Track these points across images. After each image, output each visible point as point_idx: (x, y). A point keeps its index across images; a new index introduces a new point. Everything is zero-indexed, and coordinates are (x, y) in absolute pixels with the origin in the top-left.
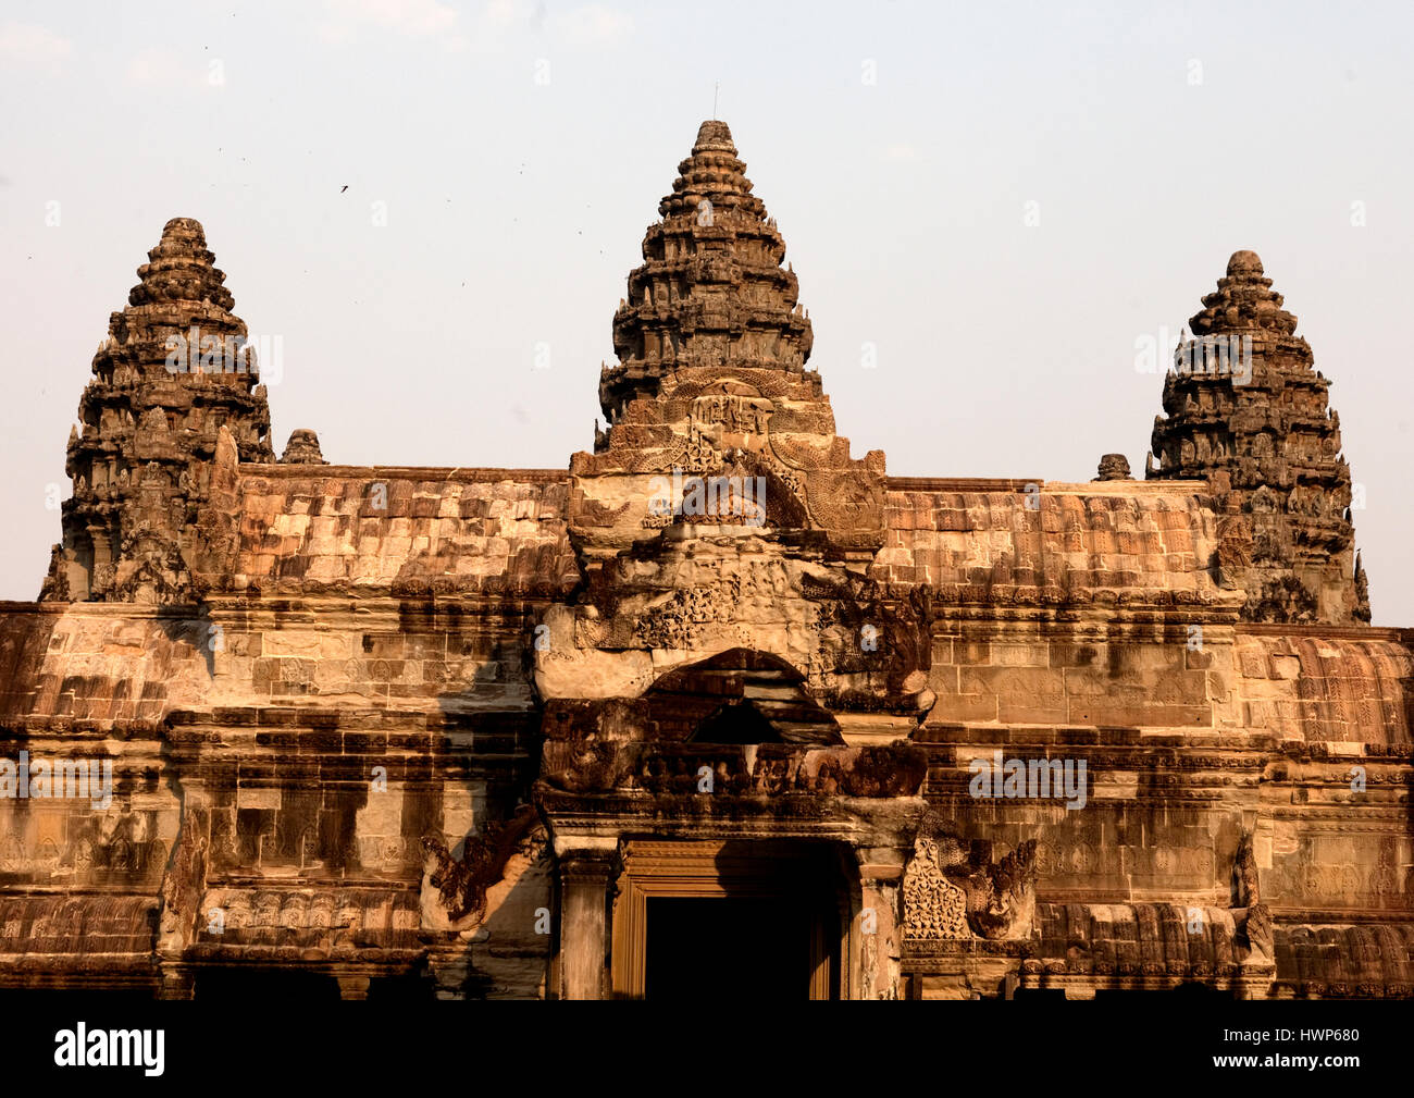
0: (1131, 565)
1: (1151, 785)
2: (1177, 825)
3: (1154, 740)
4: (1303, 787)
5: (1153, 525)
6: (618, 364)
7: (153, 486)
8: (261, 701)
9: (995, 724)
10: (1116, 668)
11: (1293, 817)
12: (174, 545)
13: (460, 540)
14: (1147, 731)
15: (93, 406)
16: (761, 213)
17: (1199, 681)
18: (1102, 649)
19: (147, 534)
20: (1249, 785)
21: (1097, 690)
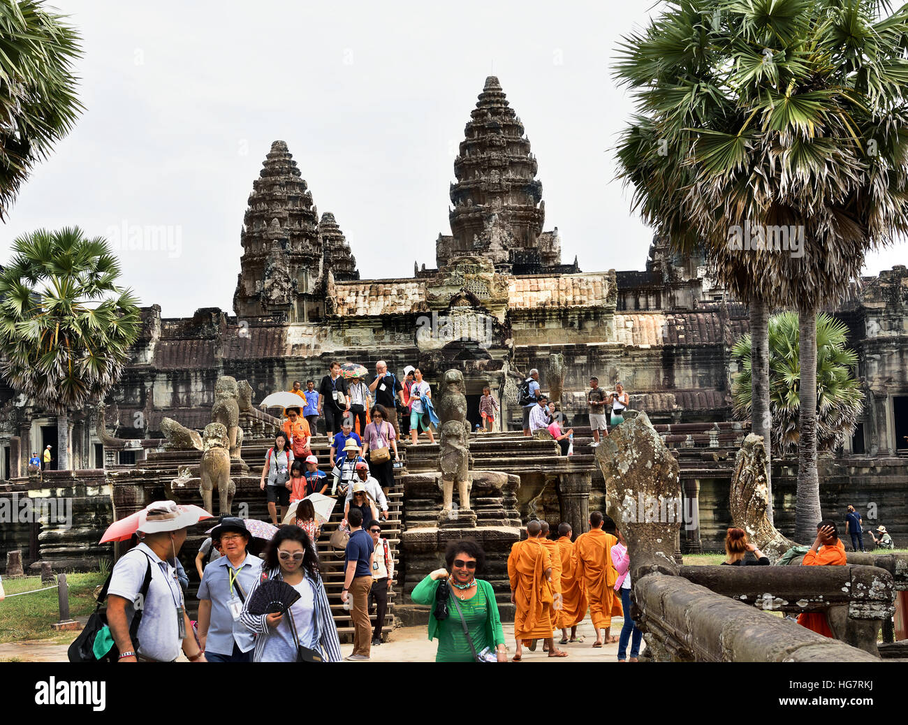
0: (584, 298)
1: (590, 359)
2: (598, 369)
3: (591, 347)
4: (634, 358)
5: (591, 286)
6: (457, 182)
7: (277, 249)
8: (346, 349)
9: (547, 345)
10: (581, 327)
11: (631, 366)
12: (286, 272)
13: (397, 301)
14: (588, 344)
15: (249, 218)
16: (513, 115)
17: (604, 329)
18: (577, 322)
19: (275, 269)
20: (618, 358)
21: (575, 333)
